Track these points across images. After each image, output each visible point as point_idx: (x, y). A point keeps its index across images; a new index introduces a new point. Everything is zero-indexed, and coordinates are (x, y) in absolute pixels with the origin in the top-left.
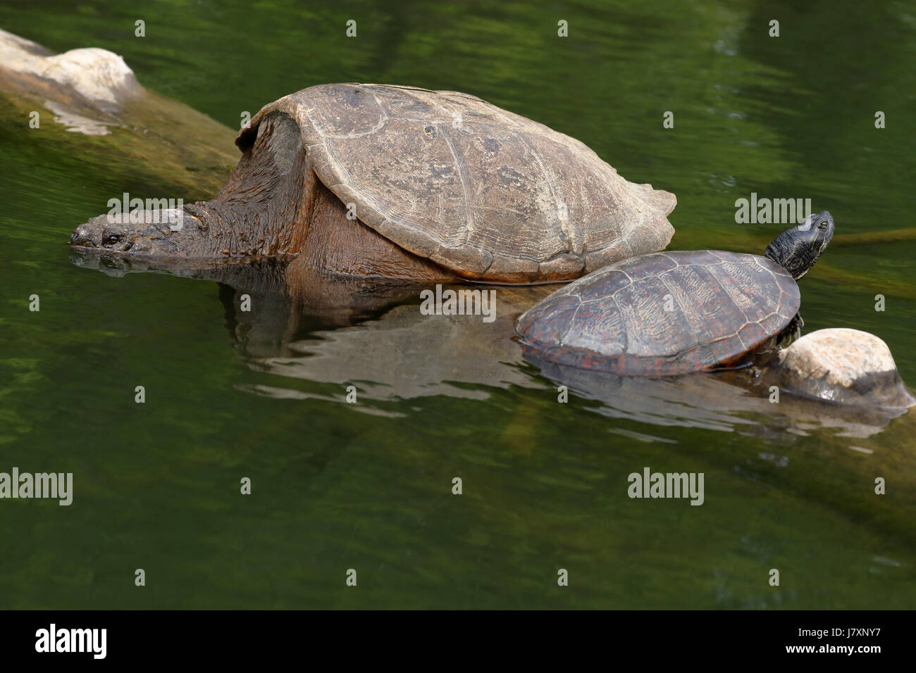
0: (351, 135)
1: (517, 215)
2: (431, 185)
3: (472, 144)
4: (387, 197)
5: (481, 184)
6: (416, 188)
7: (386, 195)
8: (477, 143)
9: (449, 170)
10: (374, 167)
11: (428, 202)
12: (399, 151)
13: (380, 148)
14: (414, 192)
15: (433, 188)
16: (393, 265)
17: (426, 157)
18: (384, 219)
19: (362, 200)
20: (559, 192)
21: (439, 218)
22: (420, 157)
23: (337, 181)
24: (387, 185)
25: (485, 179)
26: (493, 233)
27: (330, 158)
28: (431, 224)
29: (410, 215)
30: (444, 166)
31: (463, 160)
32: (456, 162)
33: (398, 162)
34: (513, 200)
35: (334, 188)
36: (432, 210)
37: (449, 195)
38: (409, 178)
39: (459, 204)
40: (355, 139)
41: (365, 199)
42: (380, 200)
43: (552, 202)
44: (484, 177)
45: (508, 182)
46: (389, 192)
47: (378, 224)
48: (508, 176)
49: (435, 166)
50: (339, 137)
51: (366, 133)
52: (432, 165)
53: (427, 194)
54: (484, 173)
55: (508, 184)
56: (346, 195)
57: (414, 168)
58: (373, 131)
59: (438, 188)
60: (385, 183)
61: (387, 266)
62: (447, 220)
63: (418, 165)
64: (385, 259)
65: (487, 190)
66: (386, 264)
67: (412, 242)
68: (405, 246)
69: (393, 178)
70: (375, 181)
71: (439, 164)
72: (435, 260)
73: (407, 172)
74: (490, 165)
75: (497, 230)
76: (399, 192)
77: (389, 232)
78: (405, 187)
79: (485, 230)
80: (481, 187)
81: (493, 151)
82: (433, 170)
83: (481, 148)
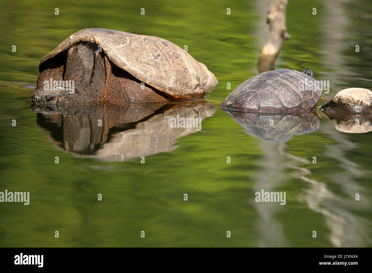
0: (121, 46)
1: (184, 71)
2: (155, 62)
3: (160, 45)
4: (144, 69)
5: (171, 59)
6: (152, 64)
7: (144, 68)
8: (160, 43)
9: (159, 55)
10: (135, 57)
11: (158, 69)
12: (140, 50)
13: (134, 50)
14: (152, 66)
15: (157, 63)
16: (153, 97)
17: (149, 51)
18: (147, 78)
19: (137, 71)
20: (188, 61)
21: (163, 75)
22: (147, 51)
23: (125, 65)
24: (142, 64)
25: (171, 58)
26: (180, 79)
27: (119, 56)
28: (162, 78)
29: (154, 75)
30: (157, 54)
31: (161, 51)
32: (159, 52)
33: (142, 54)
34: (181, 65)
35: (125, 68)
36: (160, 72)
37: (163, 66)
38: (148, 60)
39: (167, 69)
40: (124, 47)
41: (137, 70)
42: (142, 70)
43: (189, 65)
44: (170, 57)
45: (177, 58)
46: (144, 66)
47: (146, 80)
48: (176, 56)
49: (154, 54)
50: (118, 47)
51: (126, 44)
52: (153, 54)
53: (156, 66)
54: (169, 55)
55: (178, 58)
56: (131, 70)
57: (148, 56)
58: (128, 43)
59: (159, 63)
60: (141, 63)
61: (151, 97)
62: (166, 75)
63: (148, 54)
64: (150, 95)
65: (173, 61)
66: (151, 96)
67: (159, 86)
68: (157, 88)
69: (143, 61)
70: (138, 63)
71: (155, 53)
72: (167, 92)
73: (146, 58)
74: (169, 51)
75: (181, 78)
76: (147, 66)
77: (151, 83)
78: (148, 64)
79: (177, 78)
80: (171, 61)
81: (167, 46)
82: (154, 56)
83: (163, 45)
